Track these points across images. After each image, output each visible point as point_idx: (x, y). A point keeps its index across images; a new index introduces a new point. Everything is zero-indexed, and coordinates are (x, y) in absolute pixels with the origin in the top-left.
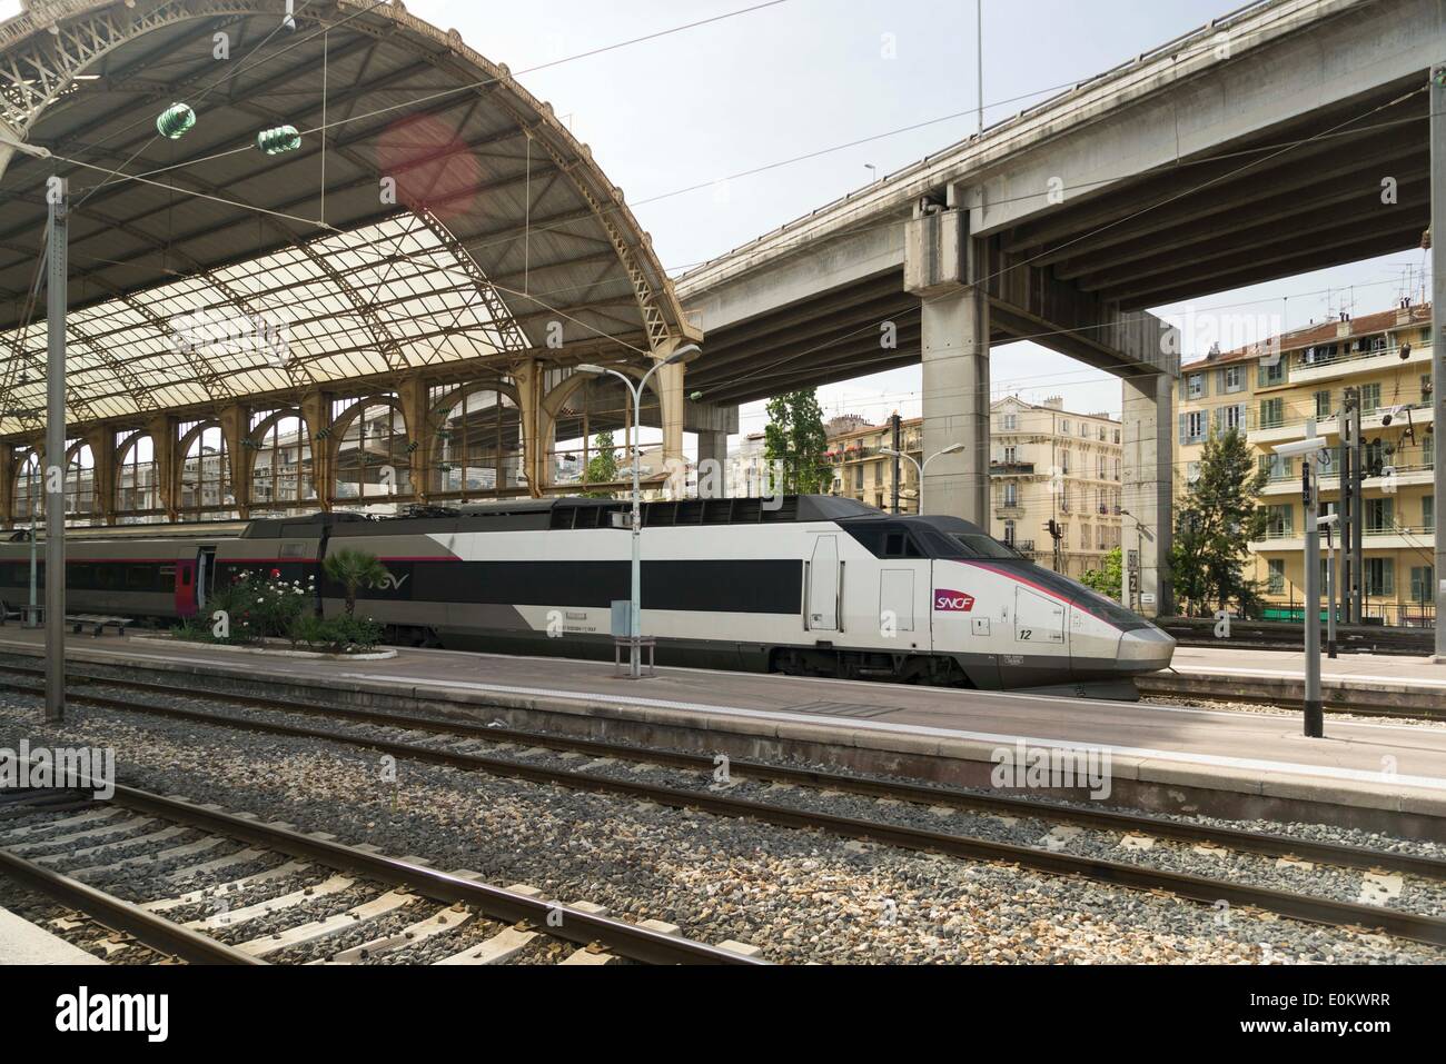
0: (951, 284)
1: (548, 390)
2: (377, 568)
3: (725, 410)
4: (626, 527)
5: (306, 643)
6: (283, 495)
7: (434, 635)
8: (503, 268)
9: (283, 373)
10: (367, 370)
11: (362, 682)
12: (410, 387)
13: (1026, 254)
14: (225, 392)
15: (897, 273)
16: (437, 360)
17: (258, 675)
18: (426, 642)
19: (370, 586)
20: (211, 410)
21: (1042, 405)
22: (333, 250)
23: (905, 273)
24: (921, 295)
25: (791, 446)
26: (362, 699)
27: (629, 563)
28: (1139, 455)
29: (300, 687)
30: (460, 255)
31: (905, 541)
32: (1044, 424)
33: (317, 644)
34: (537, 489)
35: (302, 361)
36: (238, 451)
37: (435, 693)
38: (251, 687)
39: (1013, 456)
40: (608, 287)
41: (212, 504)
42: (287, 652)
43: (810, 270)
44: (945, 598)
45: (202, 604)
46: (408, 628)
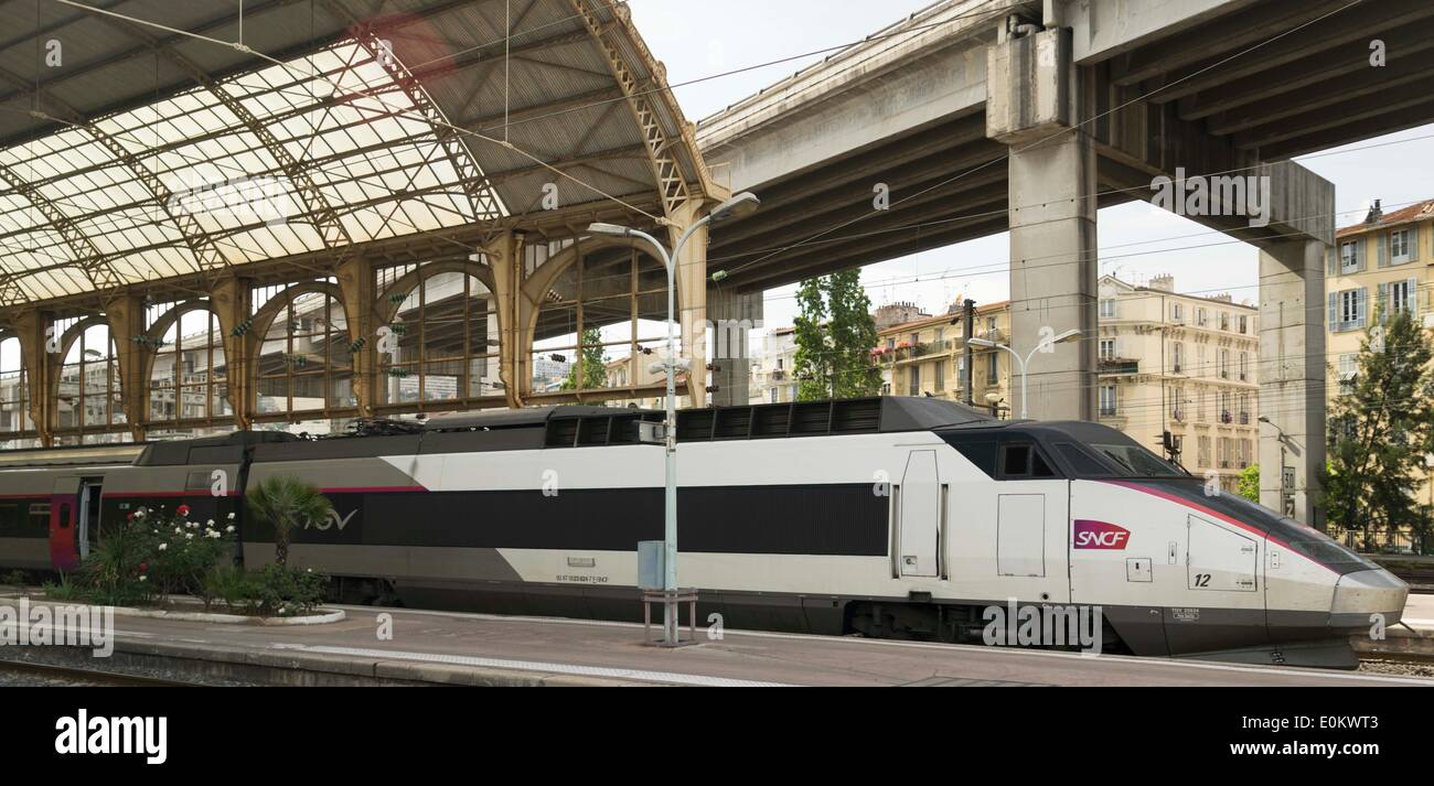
0: (1047, 127)
1: (530, 269)
2: (318, 502)
3: (746, 298)
4: (656, 441)
5: (224, 602)
6: (188, 412)
7: (391, 590)
8: (472, 112)
9: (188, 253)
10: (296, 248)
11: (301, 656)
12: (353, 269)
13: (1143, 87)
14: (112, 279)
15: (977, 114)
16: (386, 233)
17: (160, 648)
18: (381, 599)
19: (306, 527)
20: (95, 302)
21: (1147, 285)
22: (252, 91)
23: (989, 113)
24: (1007, 142)
25: (829, 341)
26: (303, 678)
27: (661, 492)
28: (1281, 346)
29: (218, 663)
30: (417, 95)
31: (1031, 456)
32: (1151, 310)
33: (239, 604)
34: (517, 398)
35: (212, 237)
36: (129, 353)
37: (404, 670)
38: (152, 665)
39: (1111, 351)
40: (609, 137)
41: (97, 423)
42: (199, 616)
43: (861, 114)
44: (1087, 532)
45: (84, 552)
46: (356, 581)
